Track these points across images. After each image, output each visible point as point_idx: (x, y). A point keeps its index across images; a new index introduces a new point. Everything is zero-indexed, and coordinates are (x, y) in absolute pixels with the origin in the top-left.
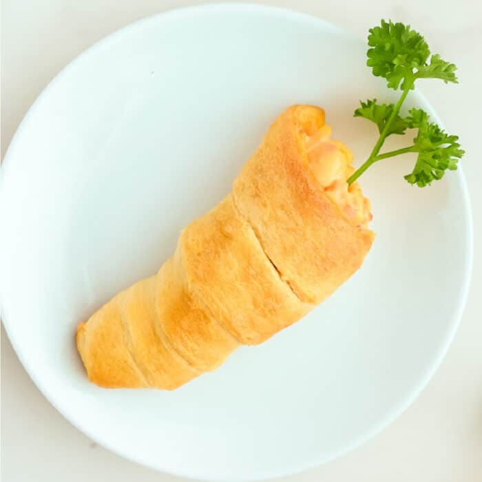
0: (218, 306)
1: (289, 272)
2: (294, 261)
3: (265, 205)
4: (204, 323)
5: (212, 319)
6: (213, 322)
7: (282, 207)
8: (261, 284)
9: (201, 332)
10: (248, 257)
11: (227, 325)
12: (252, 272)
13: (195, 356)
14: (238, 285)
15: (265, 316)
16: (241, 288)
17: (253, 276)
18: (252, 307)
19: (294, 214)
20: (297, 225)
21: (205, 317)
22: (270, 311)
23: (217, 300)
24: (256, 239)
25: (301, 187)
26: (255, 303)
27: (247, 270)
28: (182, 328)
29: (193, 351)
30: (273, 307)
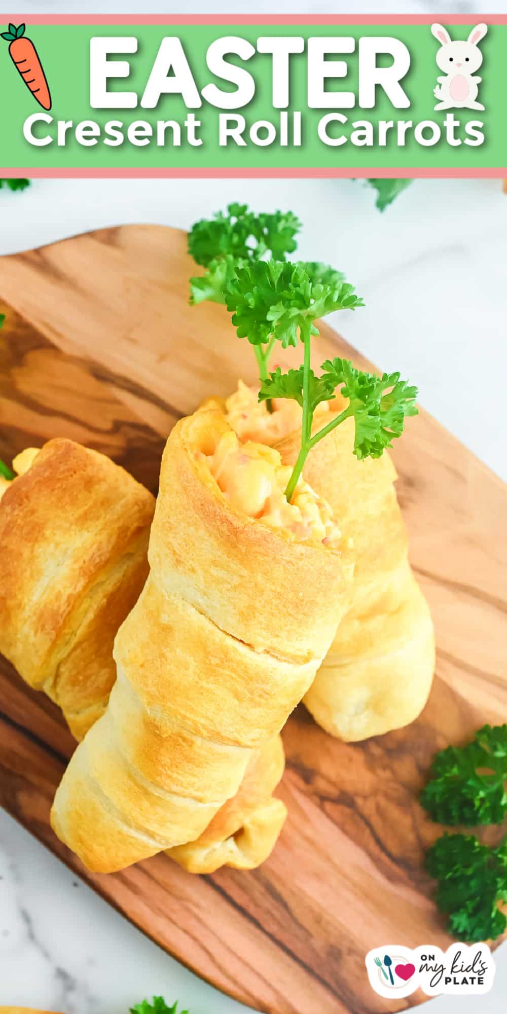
0: (193, 721)
1: (260, 639)
2: (260, 623)
3: (193, 570)
4: (187, 748)
5: (194, 738)
6: (198, 741)
7: (214, 563)
8: (234, 671)
9: (189, 760)
10: (201, 646)
11: (217, 737)
12: (214, 661)
13: (196, 790)
14: (204, 684)
15: (259, 705)
16: (212, 686)
17: (217, 665)
18: (236, 702)
19: (233, 566)
20: (242, 576)
21: (184, 740)
22: (261, 696)
23: (188, 715)
24: (202, 616)
25: (224, 528)
26: (237, 696)
27: (208, 661)
28: (163, 766)
29: (193, 785)
30: (262, 690)
